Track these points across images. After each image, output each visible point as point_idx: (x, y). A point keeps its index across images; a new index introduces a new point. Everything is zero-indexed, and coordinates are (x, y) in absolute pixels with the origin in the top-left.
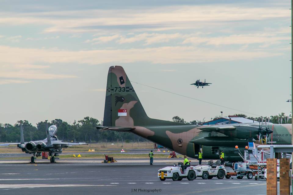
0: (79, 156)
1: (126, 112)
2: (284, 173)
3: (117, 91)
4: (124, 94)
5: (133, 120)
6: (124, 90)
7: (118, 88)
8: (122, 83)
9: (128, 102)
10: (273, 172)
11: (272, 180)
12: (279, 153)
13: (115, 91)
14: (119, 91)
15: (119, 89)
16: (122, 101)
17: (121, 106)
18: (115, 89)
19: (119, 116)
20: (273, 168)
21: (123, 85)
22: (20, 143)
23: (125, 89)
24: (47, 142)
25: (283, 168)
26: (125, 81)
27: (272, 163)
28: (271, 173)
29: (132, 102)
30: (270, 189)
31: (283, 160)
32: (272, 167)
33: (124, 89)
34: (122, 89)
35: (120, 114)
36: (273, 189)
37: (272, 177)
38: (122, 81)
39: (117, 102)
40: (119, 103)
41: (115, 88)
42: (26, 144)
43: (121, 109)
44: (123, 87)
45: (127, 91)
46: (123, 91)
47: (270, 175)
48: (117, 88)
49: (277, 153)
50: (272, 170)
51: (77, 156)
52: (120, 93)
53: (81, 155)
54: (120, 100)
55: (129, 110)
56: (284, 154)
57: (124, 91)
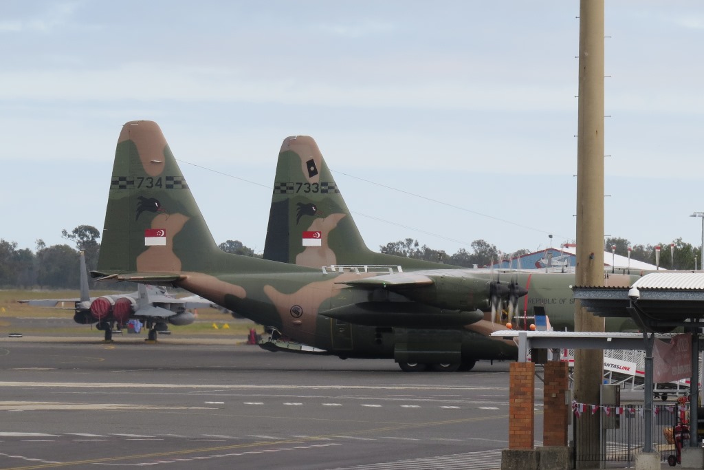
0: (226, 326)
1: (320, 238)
2: (554, 396)
3: (302, 192)
4: (316, 197)
5: (334, 255)
6: (316, 190)
7: (303, 185)
8: (312, 173)
9: (324, 216)
10: (524, 394)
11: (522, 412)
12: (542, 349)
13: (297, 192)
14: (305, 191)
15: (304, 187)
16: (312, 213)
17: (310, 224)
18: (296, 187)
19: (305, 247)
20: (524, 385)
21: (315, 179)
22: (79, 299)
23: (319, 188)
24: (137, 297)
25: (552, 384)
26: (319, 171)
27: (523, 374)
28: (519, 396)
29: (333, 215)
30: (518, 433)
31: (553, 366)
32: (523, 381)
33: (309, 188)
34: (313, 188)
35: (306, 242)
36: (523, 432)
37: (523, 405)
38: (312, 169)
39: (300, 215)
40: (305, 217)
41: (297, 184)
42: (92, 301)
43: (310, 229)
44: (314, 184)
45: (323, 191)
46: (314, 191)
47: (516, 401)
48: (301, 184)
49: (537, 350)
50: (522, 389)
51: (220, 328)
52: (308, 195)
53: (229, 325)
54: (307, 211)
55: (327, 234)
56: (556, 352)
57: (316, 192)
